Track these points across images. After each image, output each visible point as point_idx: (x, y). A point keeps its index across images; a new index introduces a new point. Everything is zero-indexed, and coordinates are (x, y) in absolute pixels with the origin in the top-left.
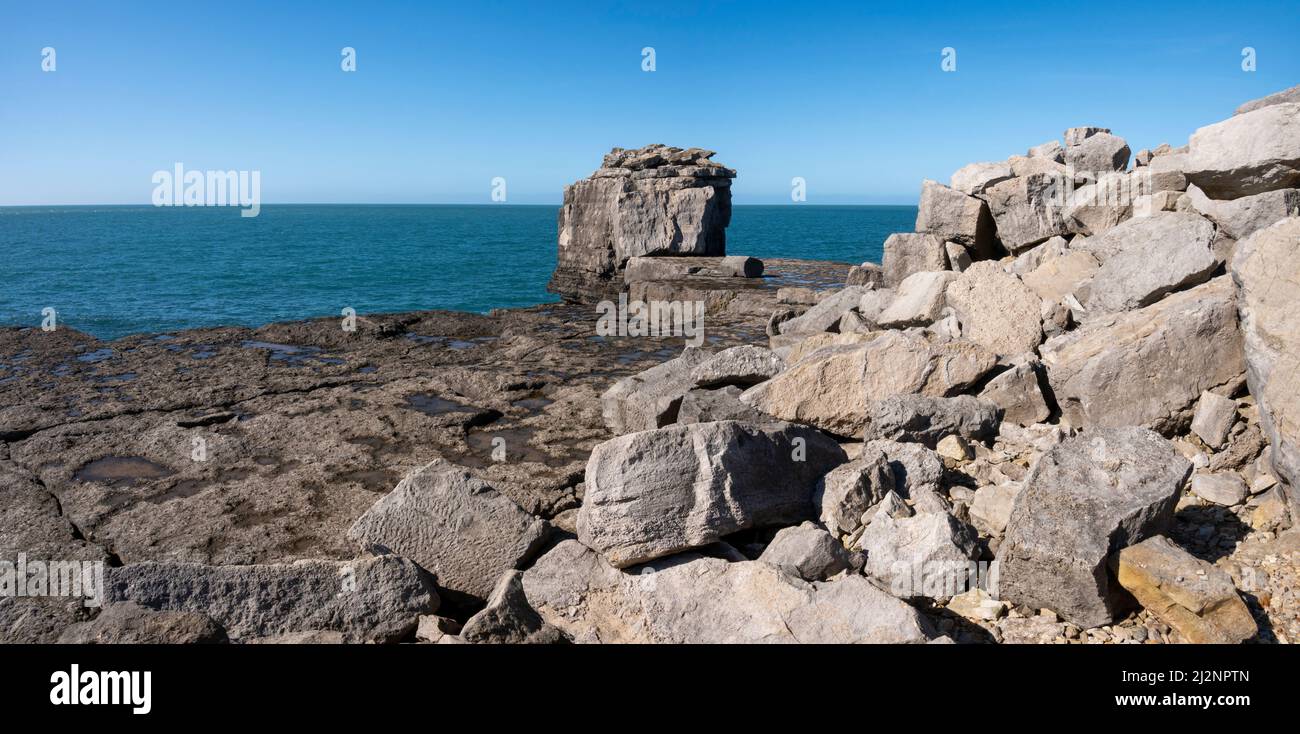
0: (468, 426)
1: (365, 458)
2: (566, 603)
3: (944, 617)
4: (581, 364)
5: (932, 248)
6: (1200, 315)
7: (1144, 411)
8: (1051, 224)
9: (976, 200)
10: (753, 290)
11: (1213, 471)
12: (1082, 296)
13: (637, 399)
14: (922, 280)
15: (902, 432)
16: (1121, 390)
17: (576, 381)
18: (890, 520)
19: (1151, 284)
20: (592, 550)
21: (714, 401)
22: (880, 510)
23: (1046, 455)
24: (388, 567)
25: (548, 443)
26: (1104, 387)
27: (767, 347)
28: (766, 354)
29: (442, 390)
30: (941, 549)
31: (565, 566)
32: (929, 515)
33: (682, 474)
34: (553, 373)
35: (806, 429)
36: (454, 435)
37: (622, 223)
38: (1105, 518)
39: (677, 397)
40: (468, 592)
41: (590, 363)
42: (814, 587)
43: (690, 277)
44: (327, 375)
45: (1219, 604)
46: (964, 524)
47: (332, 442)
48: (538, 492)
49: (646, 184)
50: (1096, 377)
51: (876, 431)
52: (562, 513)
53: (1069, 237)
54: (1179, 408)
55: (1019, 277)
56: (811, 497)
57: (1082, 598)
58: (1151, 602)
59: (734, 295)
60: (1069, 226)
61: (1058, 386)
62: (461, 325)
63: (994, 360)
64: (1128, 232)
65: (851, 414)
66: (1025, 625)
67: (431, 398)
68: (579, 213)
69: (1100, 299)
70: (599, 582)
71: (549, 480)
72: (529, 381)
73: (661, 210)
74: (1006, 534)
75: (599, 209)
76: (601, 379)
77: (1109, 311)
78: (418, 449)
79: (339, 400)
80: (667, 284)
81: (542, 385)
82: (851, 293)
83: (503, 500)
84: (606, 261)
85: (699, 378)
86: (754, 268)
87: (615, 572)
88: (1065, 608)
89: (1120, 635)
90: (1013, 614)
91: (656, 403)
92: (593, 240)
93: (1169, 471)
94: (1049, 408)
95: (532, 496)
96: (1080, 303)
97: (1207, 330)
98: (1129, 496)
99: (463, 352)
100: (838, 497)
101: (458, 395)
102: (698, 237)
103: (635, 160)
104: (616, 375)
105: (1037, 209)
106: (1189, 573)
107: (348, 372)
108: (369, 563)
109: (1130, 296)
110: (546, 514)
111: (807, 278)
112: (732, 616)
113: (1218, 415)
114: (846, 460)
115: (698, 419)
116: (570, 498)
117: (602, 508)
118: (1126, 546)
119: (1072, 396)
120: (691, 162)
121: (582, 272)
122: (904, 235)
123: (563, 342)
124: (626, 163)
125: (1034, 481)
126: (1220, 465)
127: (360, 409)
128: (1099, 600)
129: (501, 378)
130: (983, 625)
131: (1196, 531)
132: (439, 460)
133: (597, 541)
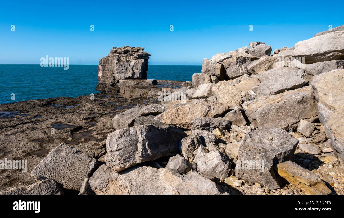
0: (72, 132)
1: (37, 146)
2: (103, 187)
3: (224, 186)
4: (106, 111)
5: (207, 77)
6: (299, 97)
7: (279, 124)
8: (244, 71)
9: (219, 64)
10: (155, 89)
11: (307, 144)
12: (255, 90)
13: (122, 120)
14: (204, 86)
15: (202, 128)
16: (270, 117)
17: (105, 116)
18: (202, 154)
19: (279, 88)
20: (109, 167)
21: (144, 119)
22: (198, 151)
23: (247, 135)
24: (45, 184)
25: (97, 135)
26: (264, 116)
27: (161, 104)
28: (160, 106)
29: (63, 121)
30: (219, 162)
31: (102, 174)
32: (213, 152)
33: (134, 141)
34: (98, 114)
35: (174, 127)
36: (68, 135)
37: (117, 70)
38: (270, 154)
39: (134, 119)
40: (73, 189)
41: (109, 110)
42: (183, 176)
43: (137, 85)
44: (23, 120)
45: (316, 184)
46: (225, 155)
47: (25, 142)
48: (94, 150)
49: (124, 58)
50: (261, 113)
51: (194, 127)
52: (102, 156)
53: (250, 74)
54: (292, 123)
55: (234, 85)
56: (178, 147)
57: (267, 179)
58: (292, 181)
59: (150, 90)
60: (250, 71)
61: (249, 115)
62: (68, 101)
63: (228, 108)
64: (270, 73)
65: (187, 122)
66: (251, 189)
67: (60, 124)
68: (104, 67)
69: (261, 92)
70: (112, 178)
71: (98, 146)
72: (91, 116)
73: (128, 66)
74: (238, 158)
75: (110, 66)
76: (112, 114)
77: (264, 95)
78: (56, 141)
79: (27, 128)
80: (130, 87)
81: (95, 117)
82: (183, 89)
83: (83, 154)
84: (113, 81)
85: (142, 113)
86: (155, 83)
87: (116, 174)
88: (263, 182)
89: (284, 192)
90: (246, 184)
91: (128, 120)
92: (109, 75)
93: (290, 142)
94: (246, 121)
95: (92, 152)
96: (254, 93)
97: (302, 101)
98: (277, 148)
99: (70, 109)
100: (186, 147)
101: (68, 122)
102: (140, 74)
103: (120, 51)
104: (116, 113)
105: (239, 66)
106: (303, 173)
107: (31, 118)
108: (38, 184)
109: (272, 91)
110: (97, 157)
111: (170, 85)
112: (161, 188)
113: (307, 127)
114: (187, 136)
115: (140, 125)
116: (104, 151)
117: (111, 153)
118: (279, 163)
119: (253, 118)
120: (137, 52)
121: (106, 84)
122: (198, 74)
123: (101, 104)
124: (117, 52)
125: (244, 142)
126: (309, 142)
127: (36, 130)
128: (273, 180)
129: (82, 116)
130: (237, 188)
131: (303, 160)
132: (62, 143)
133: (110, 164)
